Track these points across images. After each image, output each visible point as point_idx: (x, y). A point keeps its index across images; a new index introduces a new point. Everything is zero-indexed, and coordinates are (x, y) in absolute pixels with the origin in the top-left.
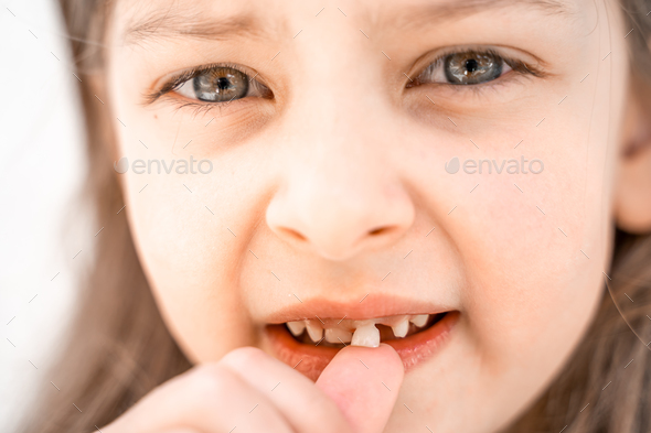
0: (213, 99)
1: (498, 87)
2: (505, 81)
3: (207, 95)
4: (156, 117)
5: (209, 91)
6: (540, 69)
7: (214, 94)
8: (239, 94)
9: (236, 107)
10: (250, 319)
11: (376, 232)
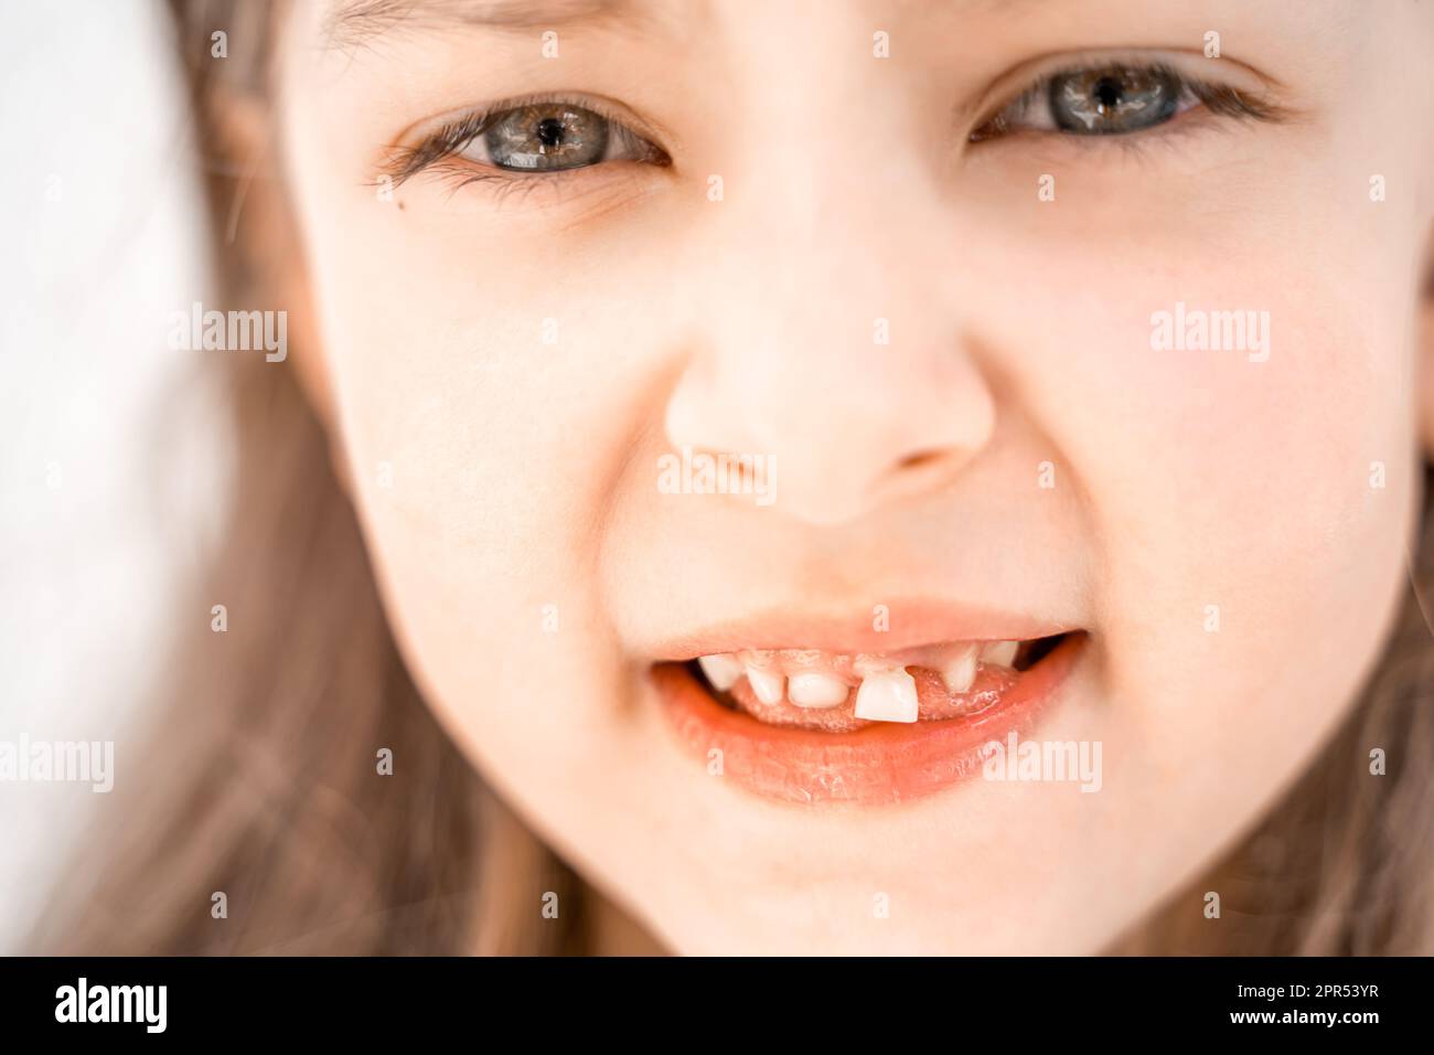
0: (533, 165)
1: (1178, 139)
2: (1192, 125)
3: (519, 159)
4: (401, 206)
5: (523, 150)
6: (1273, 99)
7: (536, 156)
8: (586, 156)
9: (586, 181)
10: (618, 646)
11: (915, 461)
